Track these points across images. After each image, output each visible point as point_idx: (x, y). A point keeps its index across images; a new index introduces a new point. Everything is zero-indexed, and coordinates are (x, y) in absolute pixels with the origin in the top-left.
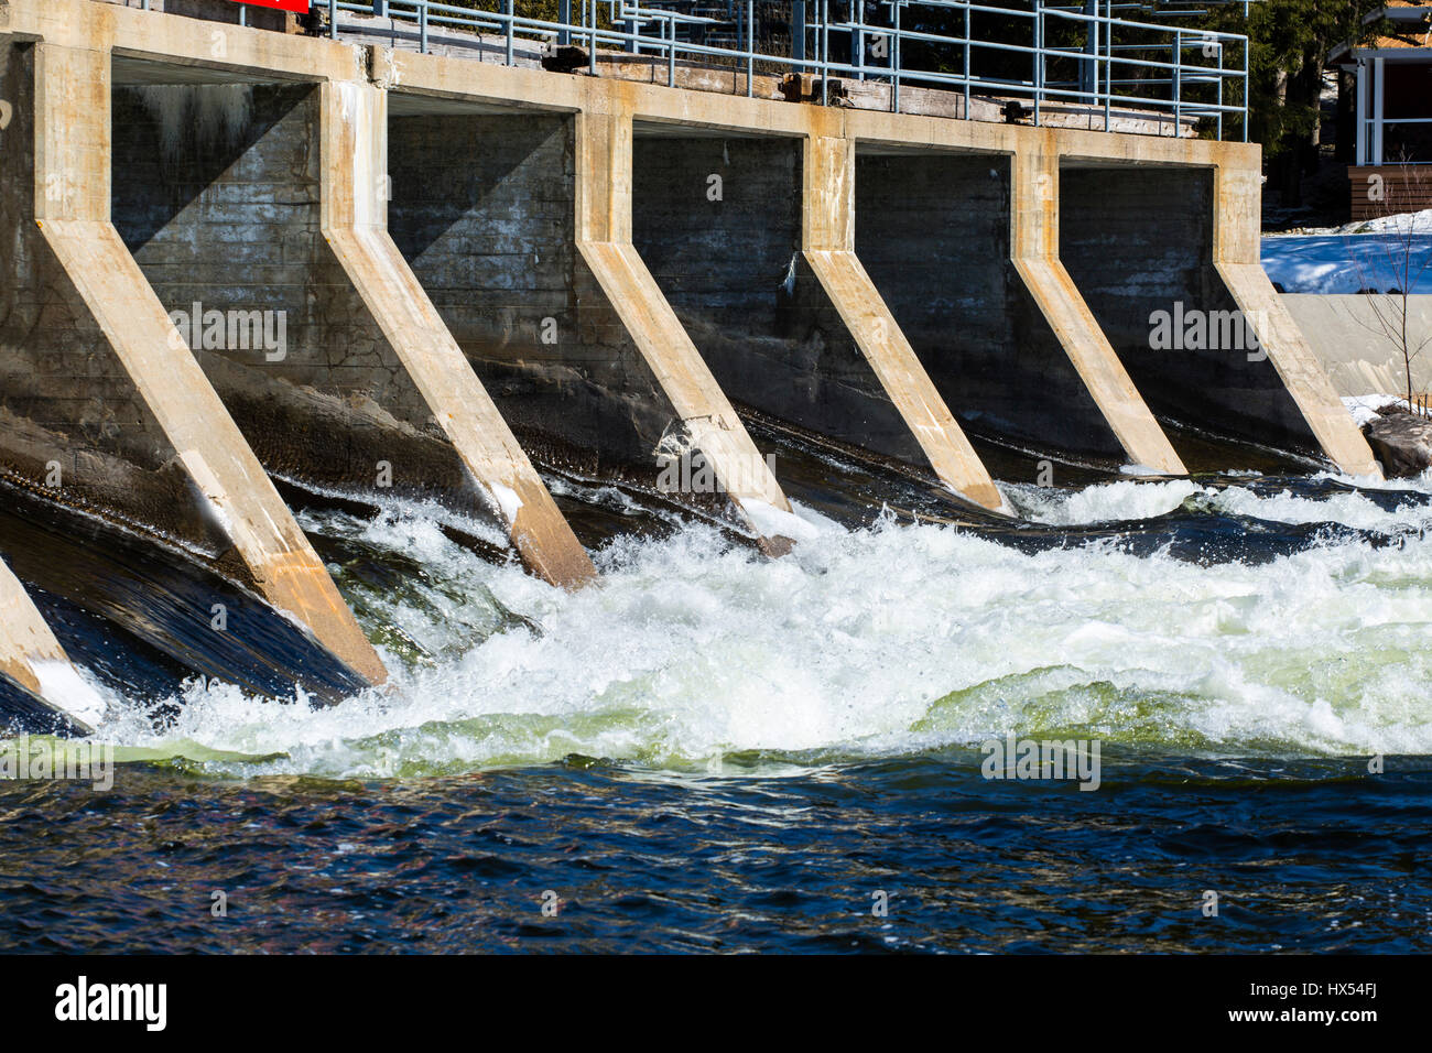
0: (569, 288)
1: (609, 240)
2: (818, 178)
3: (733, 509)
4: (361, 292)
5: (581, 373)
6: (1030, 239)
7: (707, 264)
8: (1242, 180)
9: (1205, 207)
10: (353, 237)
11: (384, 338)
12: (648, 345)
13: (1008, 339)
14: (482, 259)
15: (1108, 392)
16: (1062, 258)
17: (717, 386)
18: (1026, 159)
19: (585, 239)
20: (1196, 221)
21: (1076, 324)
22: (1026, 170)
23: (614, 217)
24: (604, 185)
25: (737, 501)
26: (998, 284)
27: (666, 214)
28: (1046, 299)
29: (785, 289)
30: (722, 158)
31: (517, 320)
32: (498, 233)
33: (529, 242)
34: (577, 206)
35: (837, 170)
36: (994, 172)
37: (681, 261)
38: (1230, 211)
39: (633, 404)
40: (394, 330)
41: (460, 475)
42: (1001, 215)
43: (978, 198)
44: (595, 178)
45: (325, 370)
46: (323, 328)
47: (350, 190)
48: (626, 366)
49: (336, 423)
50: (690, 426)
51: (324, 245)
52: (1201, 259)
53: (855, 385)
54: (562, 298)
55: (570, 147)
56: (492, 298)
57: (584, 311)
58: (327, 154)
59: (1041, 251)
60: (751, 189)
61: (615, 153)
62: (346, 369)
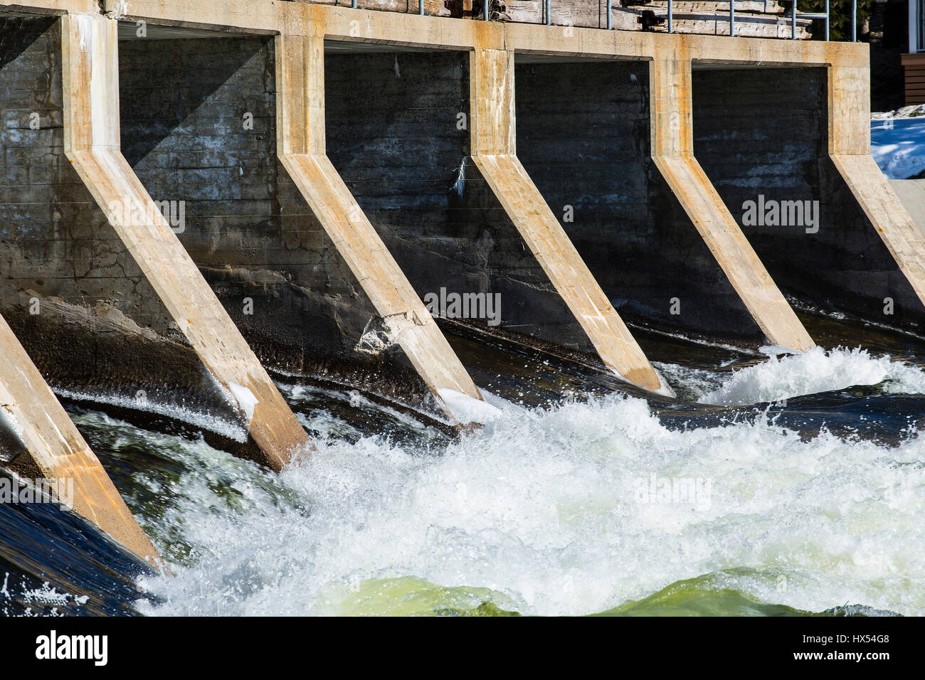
0: (273, 198)
1: (306, 152)
2: (483, 88)
3: (431, 398)
4: (103, 209)
5: (286, 276)
6: (668, 138)
7: (381, 170)
8: (853, 77)
9: (820, 103)
10: (92, 157)
11: (126, 251)
12: (348, 249)
13: (650, 231)
14: (190, 172)
15: (745, 278)
16: (696, 154)
17: (409, 285)
18: (662, 64)
19: (286, 152)
20: (811, 116)
21: (713, 216)
22: (662, 74)
23: (310, 131)
24: (301, 101)
25: (435, 391)
26: (640, 180)
27: (342, 124)
28: (685, 194)
29: (455, 192)
30: (394, 71)
31: (223, 229)
32: (204, 148)
33: (233, 155)
34: (278, 122)
35: (499, 80)
36: (633, 77)
37: (356, 167)
38: (843, 105)
39: (335, 303)
40: (135, 244)
41: (200, 376)
42: (641, 116)
43: (619, 101)
44: (293, 94)
45: (71, 282)
46: (69, 243)
47: (89, 114)
48: (328, 269)
49: (83, 330)
50: (389, 323)
51: (68, 166)
52: (818, 151)
53: (523, 279)
54: (266, 208)
55: (270, 67)
56: (200, 208)
57: (287, 219)
58: (69, 81)
59: (677, 148)
60: (421, 99)
61: (310, 71)
62: (91, 281)
